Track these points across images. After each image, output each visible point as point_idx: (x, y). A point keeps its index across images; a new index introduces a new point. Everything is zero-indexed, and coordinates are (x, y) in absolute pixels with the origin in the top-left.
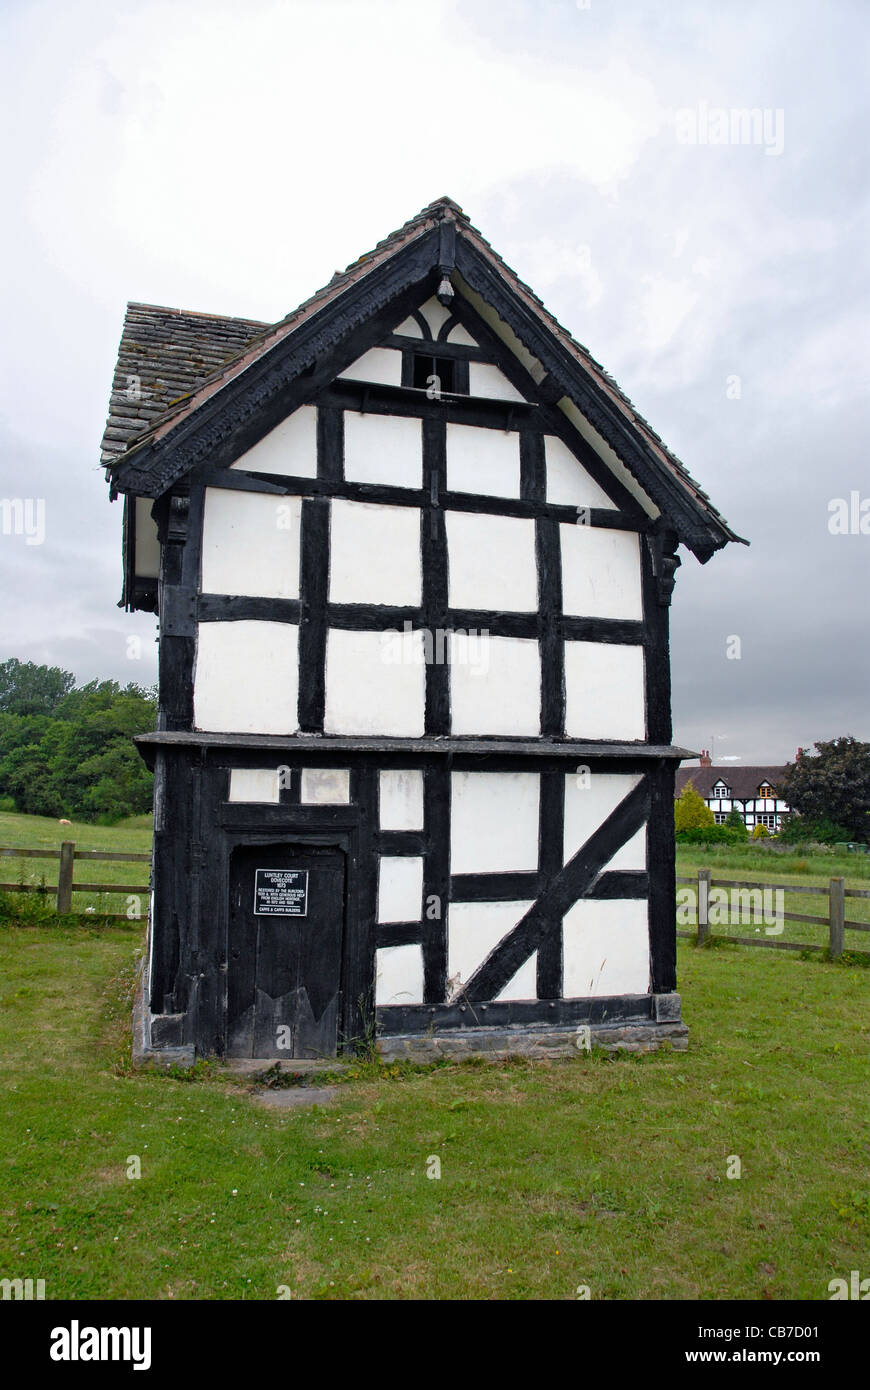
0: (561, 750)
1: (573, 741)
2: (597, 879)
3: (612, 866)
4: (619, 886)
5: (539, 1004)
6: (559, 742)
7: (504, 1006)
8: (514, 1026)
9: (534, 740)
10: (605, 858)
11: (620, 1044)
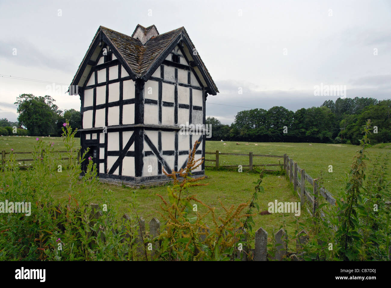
0: (122, 127)
1: (124, 125)
2: (127, 152)
3: (129, 150)
4: (130, 154)
5: (119, 176)
6: (122, 125)
7: (114, 175)
8: (116, 179)
9: (118, 126)
10: (128, 149)
11: (128, 186)
